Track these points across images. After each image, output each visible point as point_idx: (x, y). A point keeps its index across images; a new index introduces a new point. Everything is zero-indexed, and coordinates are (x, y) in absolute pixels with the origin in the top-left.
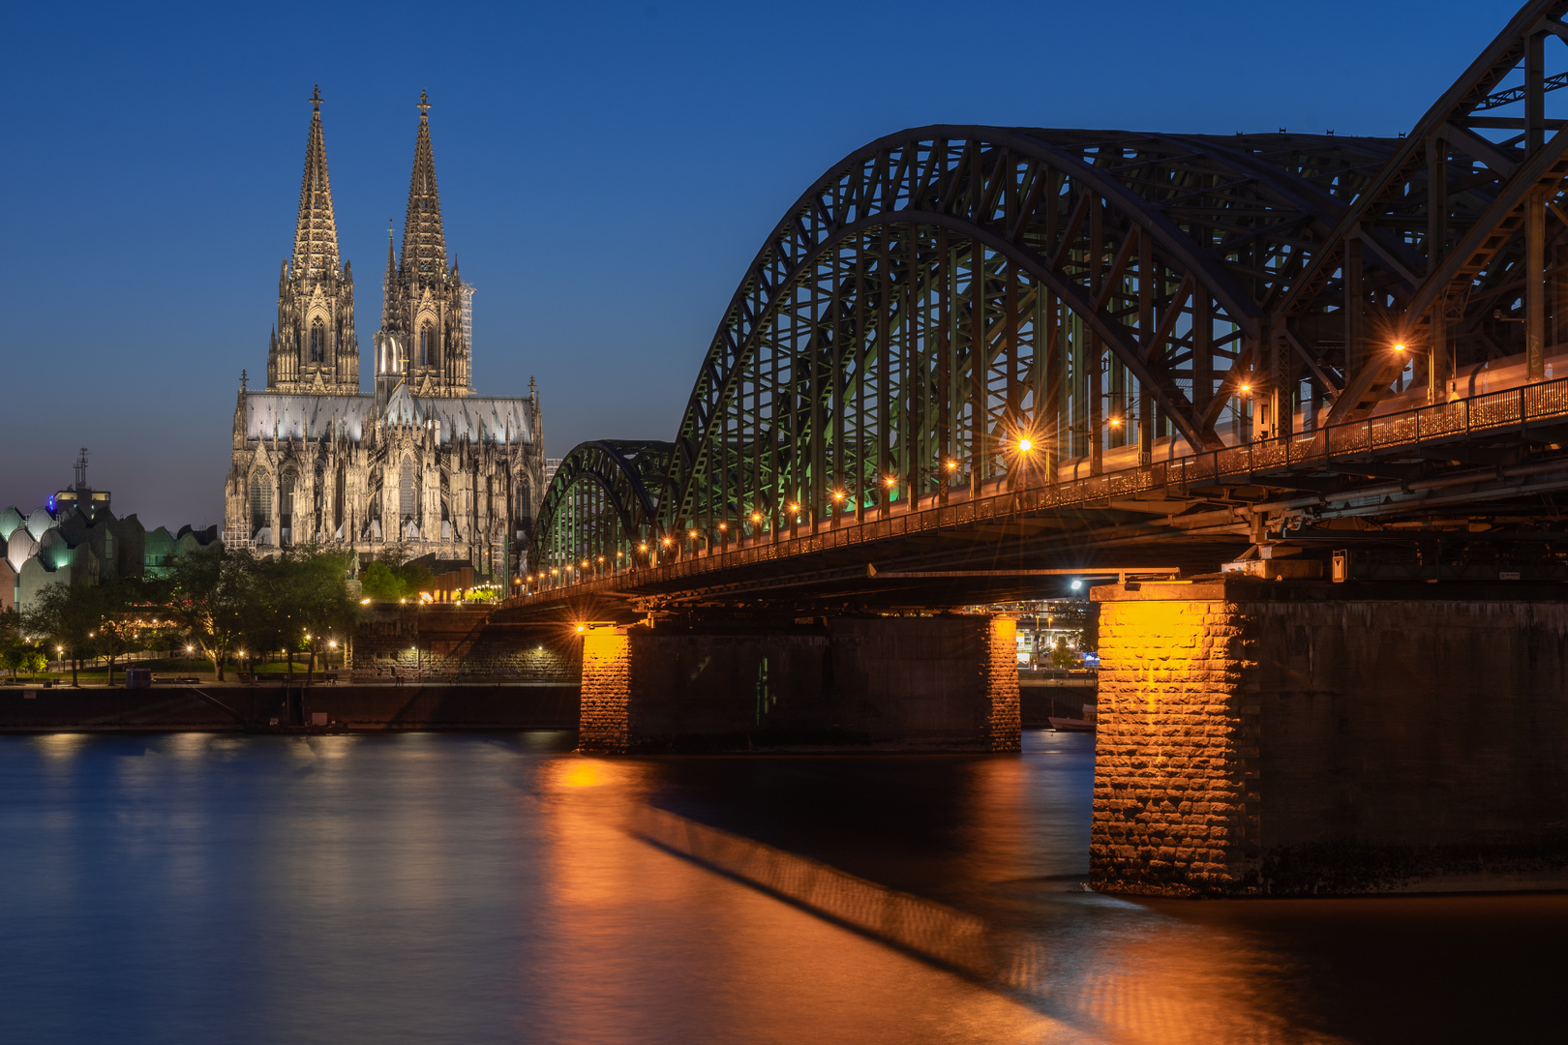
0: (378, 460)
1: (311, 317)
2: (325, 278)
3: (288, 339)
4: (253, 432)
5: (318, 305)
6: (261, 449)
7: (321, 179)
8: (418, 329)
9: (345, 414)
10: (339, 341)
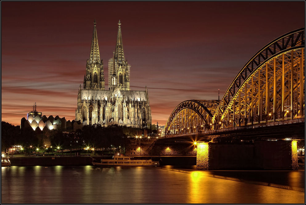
0: (113, 105)
1: (94, 72)
2: (97, 63)
3: (89, 77)
4: (82, 99)
5: (95, 70)
6: (85, 102)
7: (96, 41)
8: (118, 75)
9: (104, 94)
10: (100, 78)
